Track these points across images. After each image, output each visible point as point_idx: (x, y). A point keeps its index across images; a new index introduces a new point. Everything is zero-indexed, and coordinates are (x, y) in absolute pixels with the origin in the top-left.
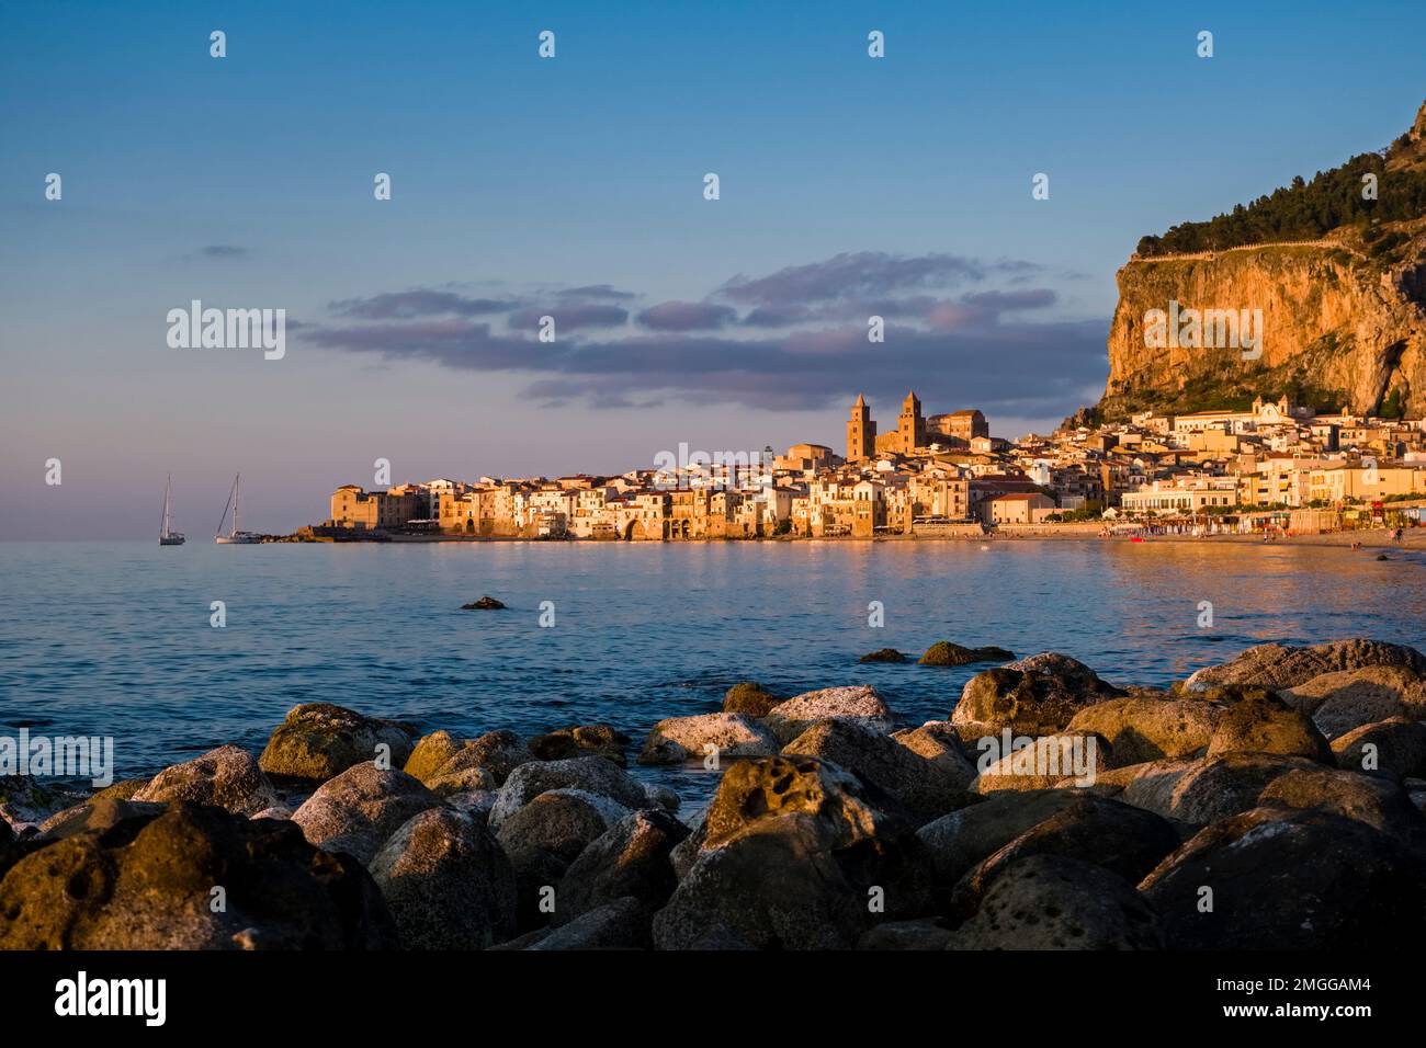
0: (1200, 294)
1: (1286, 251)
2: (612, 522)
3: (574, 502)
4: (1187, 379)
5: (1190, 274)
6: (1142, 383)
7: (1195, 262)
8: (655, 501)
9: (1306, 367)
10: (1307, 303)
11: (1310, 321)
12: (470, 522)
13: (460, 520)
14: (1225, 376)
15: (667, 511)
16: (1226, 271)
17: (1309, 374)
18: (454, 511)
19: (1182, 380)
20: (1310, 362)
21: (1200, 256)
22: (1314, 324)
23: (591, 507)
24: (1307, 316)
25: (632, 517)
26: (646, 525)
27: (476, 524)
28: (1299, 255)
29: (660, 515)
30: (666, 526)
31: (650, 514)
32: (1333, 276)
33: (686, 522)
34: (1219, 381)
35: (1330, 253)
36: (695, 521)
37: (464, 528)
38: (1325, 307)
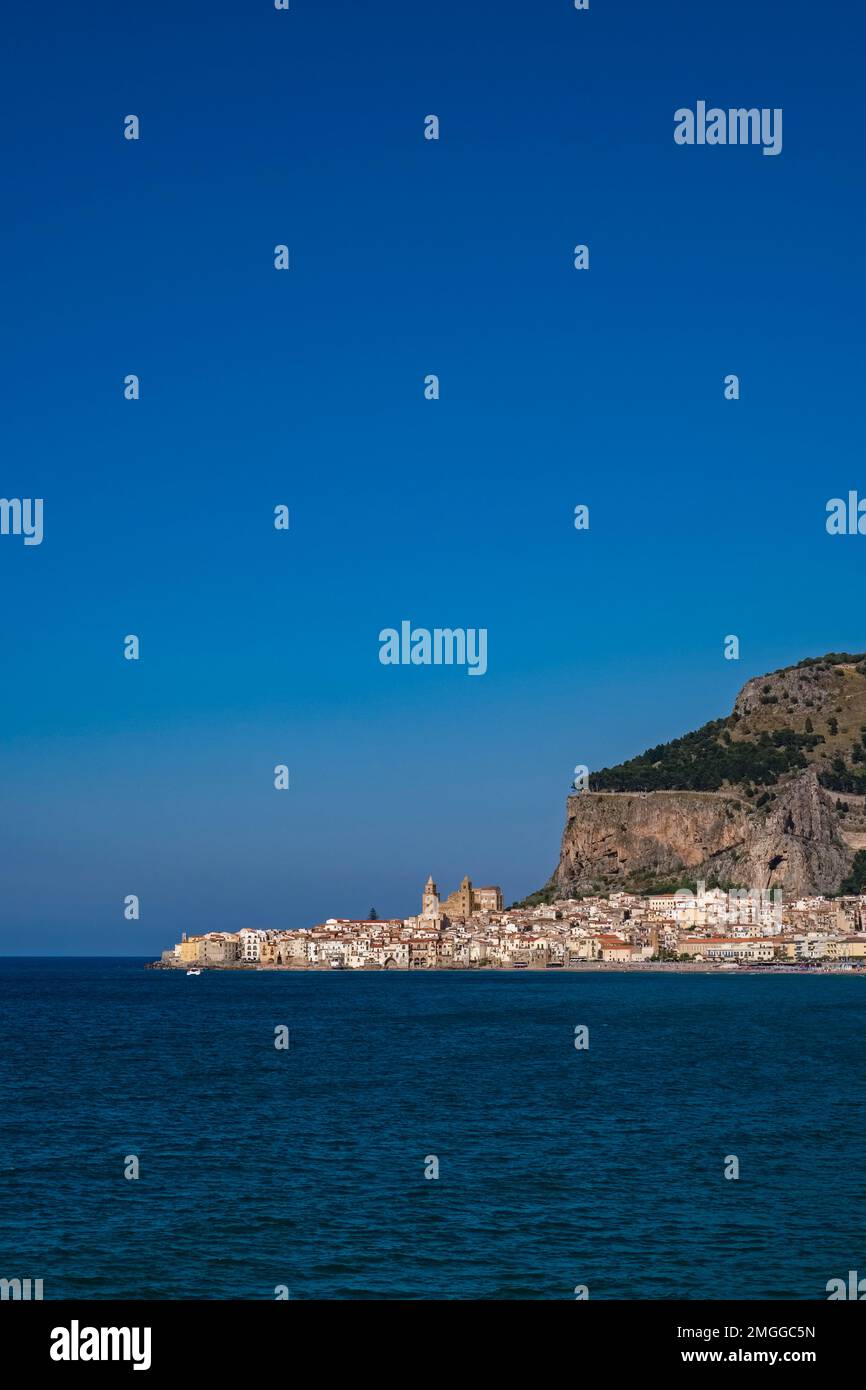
0: (638, 819)
1: (697, 797)
2: (376, 960)
3: (350, 948)
4: (630, 870)
5: (629, 804)
6: (599, 871)
7: (633, 798)
8: (404, 948)
9: (719, 868)
10: (712, 829)
11: (716, 840)
12: (279, 958)
13: (273, 957)
14: (658, 870)
15: (410, 952)
16: (655, 807)
17: (721, 873)
18: (268, 951)
19: (626, 872)
20: (721, 866)
21: (635, 795)
22: (718, 843)
23: (360, 950)
24: (713, 838)
25: (389, 956)
26: (398, 961)
27: (283, 959)
28: (706, 800)
29: (406, 955)
30: (410, 960)
31: (401, 955)
32: (731, 816)
33: (423, 959)
34: (653, 875)
35: (727, 801)
36: (429, 959)
37: (276, 961)
38: (726, 835)
